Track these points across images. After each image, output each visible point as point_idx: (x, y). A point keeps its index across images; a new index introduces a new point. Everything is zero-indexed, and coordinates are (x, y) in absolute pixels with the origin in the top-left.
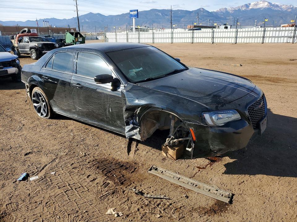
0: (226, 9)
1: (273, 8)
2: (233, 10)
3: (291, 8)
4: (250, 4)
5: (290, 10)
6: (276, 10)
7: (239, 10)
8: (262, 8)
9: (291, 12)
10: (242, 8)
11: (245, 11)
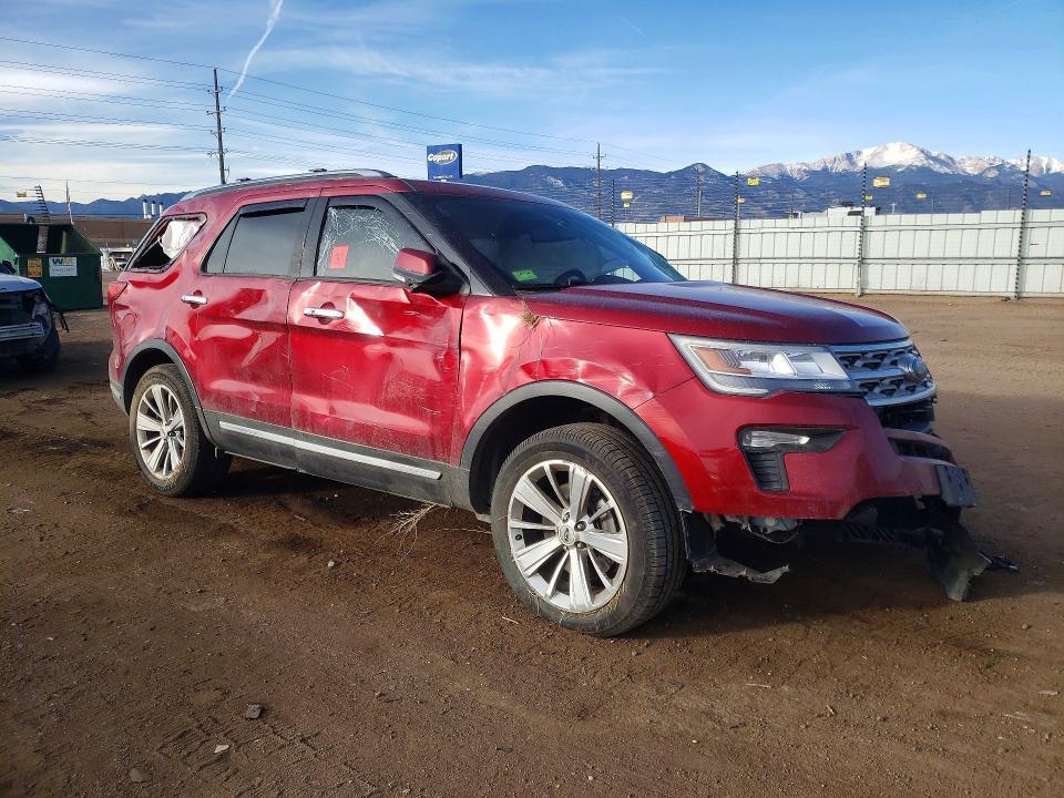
0: (781, 166)
1: (937, 167)
2: (805, 171)
3: (999, 168)
4: (859, 153)
5: (993, 174)
6: (946, 174)
7: (825, 170)
8: (898, 167)
9: (996, 180)
10: (835, 165)
11: (845, 175)
